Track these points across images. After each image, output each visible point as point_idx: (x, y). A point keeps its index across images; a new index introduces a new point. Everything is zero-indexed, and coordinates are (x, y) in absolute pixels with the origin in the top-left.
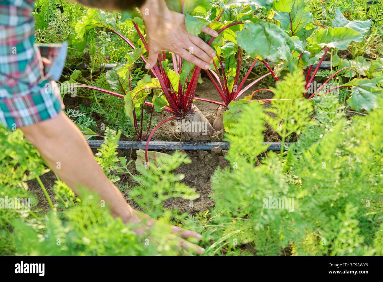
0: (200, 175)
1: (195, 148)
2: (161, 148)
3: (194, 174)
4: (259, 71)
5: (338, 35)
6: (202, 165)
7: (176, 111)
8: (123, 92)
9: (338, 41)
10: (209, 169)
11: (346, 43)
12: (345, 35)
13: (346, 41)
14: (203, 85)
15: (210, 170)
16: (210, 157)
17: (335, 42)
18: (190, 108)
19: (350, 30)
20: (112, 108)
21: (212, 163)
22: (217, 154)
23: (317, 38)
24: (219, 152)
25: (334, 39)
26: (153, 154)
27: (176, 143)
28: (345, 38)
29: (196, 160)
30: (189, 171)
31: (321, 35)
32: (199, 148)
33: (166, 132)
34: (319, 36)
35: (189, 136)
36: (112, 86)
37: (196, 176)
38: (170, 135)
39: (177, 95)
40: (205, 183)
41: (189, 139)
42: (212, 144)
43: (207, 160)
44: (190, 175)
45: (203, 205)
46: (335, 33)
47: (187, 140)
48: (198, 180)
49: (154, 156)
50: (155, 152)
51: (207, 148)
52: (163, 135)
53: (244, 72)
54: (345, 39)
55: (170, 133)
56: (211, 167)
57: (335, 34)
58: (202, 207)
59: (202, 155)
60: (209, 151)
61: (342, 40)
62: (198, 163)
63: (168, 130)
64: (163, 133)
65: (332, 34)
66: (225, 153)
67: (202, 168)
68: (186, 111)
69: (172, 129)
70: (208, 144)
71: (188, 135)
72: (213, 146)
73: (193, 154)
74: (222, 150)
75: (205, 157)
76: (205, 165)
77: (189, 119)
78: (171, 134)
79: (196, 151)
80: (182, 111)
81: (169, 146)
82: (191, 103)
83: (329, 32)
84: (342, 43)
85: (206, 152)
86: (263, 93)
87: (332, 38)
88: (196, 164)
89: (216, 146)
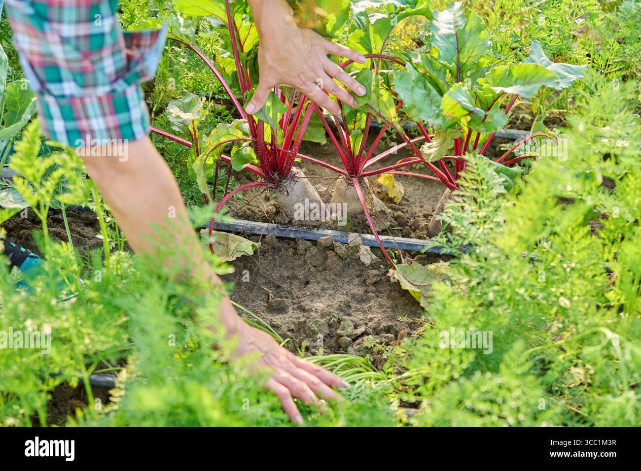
0: (294, 277)
1: (292, 236)
2: (241, 229)
3: (286, 274)
4: (416, 134)
5: (523, 75)
6: (300, 262)
7: (267, 173)
8: (190, 137)
9: (523, 84)
10: (310, 268)
11: (534, 88)
12: (532, 76)
13: (535, 86)
14: (326, 148)
15: (311, 270)
16: (314, 250)
17: (517, 86)
18: (289, 170)
19: (541, 69)
20: (174, 162)
21: (316, 260)
22: (325, 247)
23: (493, 80)
24: (329, 245)
25: (518, 82)
26: (226, 237)
27: (265, 225)
28: (533, 80)
29: (291, 254)
30: (278, 268)
31: (499, 75)
32: (299, 236)
33: (253, 208)
34: (495, 77)
35: (287, 215)
36: (174, 125)
37: (288, 277)
38: (260, 213)
39: (269, 148)
40: (300, 289)
41: (287, 222)
42: (320, 232)
43: (308, 255)
44: (278, 275)
45: (287, 319)
46: (520, 72)
47: (283, 222)
48: (291, 283)
49: (227, 240)
50: (229, 234)
51: (312, 237)
52: (248, 211)
53: (391, 134)
54: (534, 82)
55: (259, 211)
56: (314, 266)
57: (519, 74)
58: (286, 322)
59: (301, 247)
60: (314, 242)
61: (529, 83)
62: (295, 259)
63: (258, 207)
64: (249, 209)
65: (515, 73)
66: (337, 246)
67: (300, 266)
68: (283, 176)
69: (265, 205)
70: (315, 230)
71: (285, 215)
72: (321, 234)
73: (289, 245)
74: (334, 243)
75: (306, 250)
76: (305, 262)
77: (286, 187)
78: (261, 211)
79: (294, 239)
80: (276, 174)
81: (253, 229)
82: (291, 163)
83: (510, 71)
84: (528, 88)
85: (309, 243)
86: (417, 168)
87: (514, 79)
88: (290, 259)
89: (326, 235)
